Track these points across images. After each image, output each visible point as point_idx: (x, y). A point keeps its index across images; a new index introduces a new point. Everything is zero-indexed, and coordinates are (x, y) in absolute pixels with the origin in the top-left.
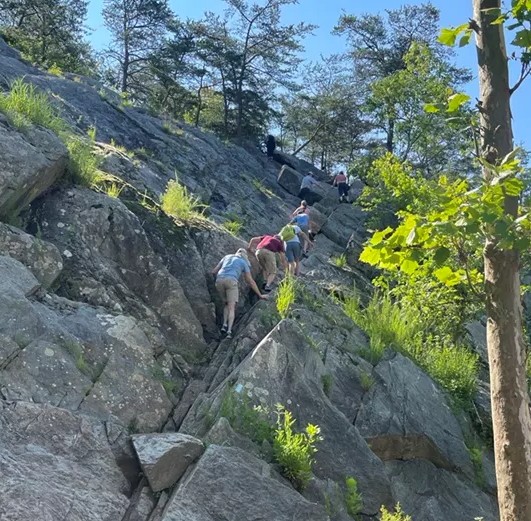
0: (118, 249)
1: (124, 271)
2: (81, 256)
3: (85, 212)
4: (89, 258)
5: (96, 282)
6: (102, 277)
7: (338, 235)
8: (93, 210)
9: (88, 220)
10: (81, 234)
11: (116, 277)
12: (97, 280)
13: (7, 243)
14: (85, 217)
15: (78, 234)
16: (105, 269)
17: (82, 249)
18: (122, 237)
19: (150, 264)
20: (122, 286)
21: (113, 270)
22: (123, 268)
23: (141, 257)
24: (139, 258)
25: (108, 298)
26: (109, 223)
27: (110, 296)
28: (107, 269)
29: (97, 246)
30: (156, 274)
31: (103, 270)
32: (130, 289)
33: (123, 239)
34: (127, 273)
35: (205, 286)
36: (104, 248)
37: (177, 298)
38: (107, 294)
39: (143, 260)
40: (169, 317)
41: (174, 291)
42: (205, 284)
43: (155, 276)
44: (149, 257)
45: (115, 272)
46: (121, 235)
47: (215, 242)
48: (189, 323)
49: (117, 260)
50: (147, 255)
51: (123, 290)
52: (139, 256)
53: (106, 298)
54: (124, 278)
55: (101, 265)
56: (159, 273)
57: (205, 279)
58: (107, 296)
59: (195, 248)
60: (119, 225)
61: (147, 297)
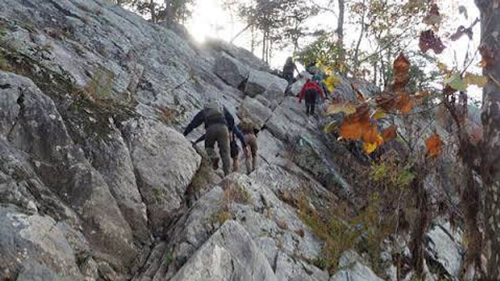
0: (31, 139)
1: (38, 164)
5: (5, 176)
6: (11, 170)
7: (284, 132)
11: (29, 170)
12: (7, 173)
18: (34, 124)
19: (69, 156)
20: (37, 182)
21: (25, 162)
22: (36, 160)
23: (58, 147)
24: (55, 149)
25: (20, 195)
26: (19, 107)
27: (22, 193)
28: (17, 161)
29: (4, 133)
30: (77, 168)
31: (13, 162)
32: (46, 185)
33: (36, 125)
34: (42, 166)
35: (135, 183)
36: (13, 137)
37: (101, 196)
38: (19, 190)
39: (60, 151)
40: (93, 218)
41: (98, 188)
42: (134, 181)
43: (76, 170)
44: (67, 147)
45: (28, 164)
46: (34, 121)
47: (145, 132)
48: (116, 225)
49: (30, 151)
50: (65, 145)
51: (37, 187)
52: (56, 146)
53: (18, 195)
54: (39, 172)
55: (10, 156)
56: (80, 167)
57: (133, 175)
58: (19, 193)
59: (121, 138)
60: (31, 110)
61: (66, 195)
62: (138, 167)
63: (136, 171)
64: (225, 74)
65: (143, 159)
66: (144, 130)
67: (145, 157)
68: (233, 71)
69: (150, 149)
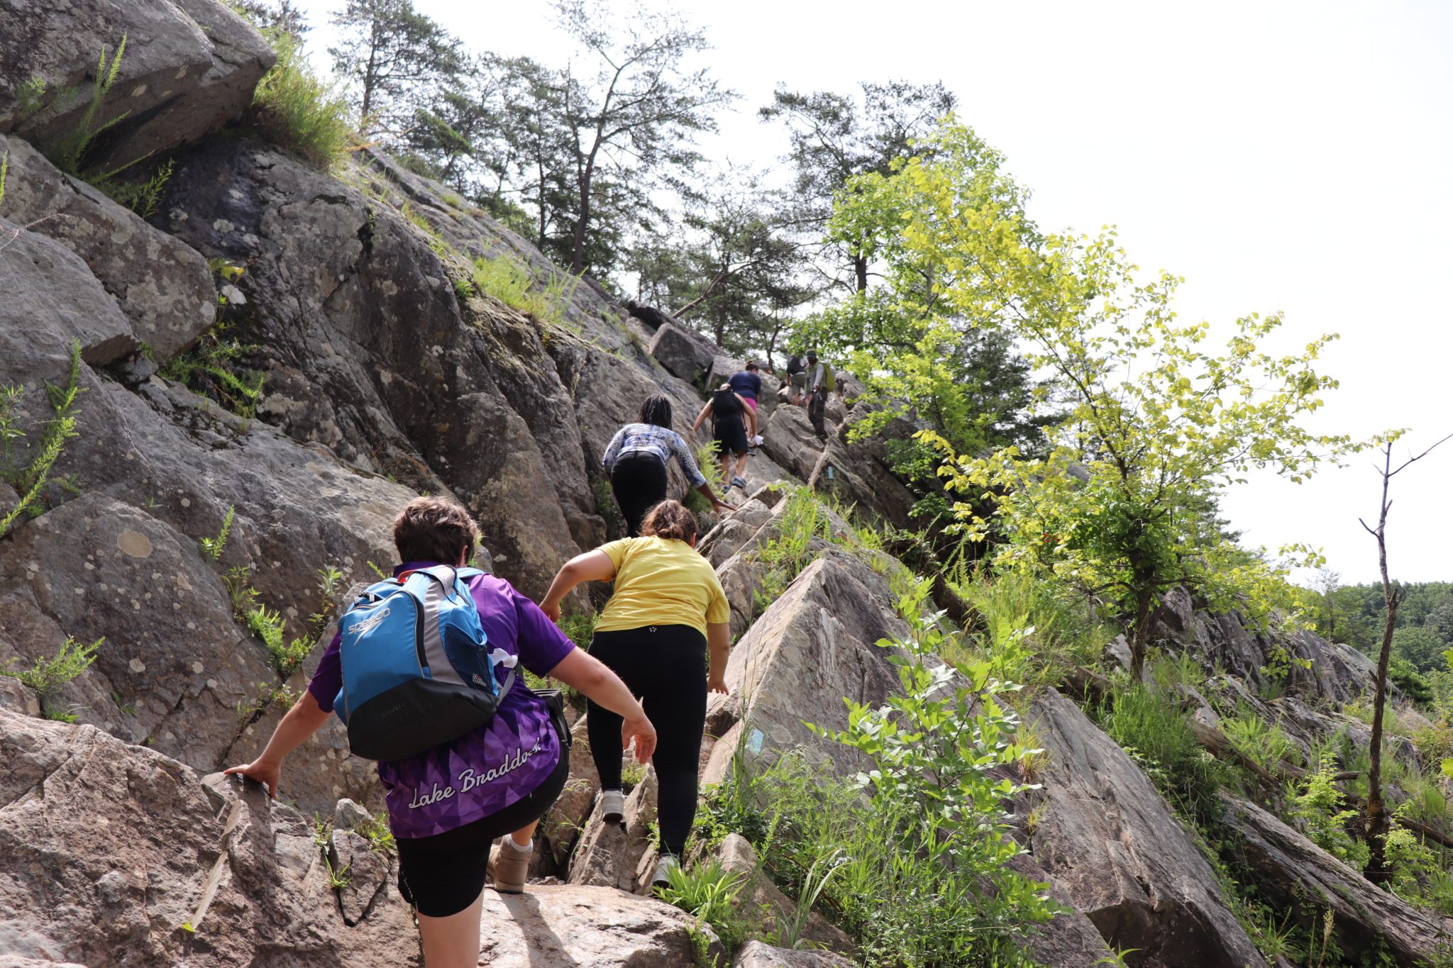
0: (376, 319)
1: (386, 377)
2: (272, 312)
3: (299, 207)
4: (295, 322)
5: (308, 385)
6: (324, 377)
8: (323, 205)
9: (303, 227)
10: (278, 258)
11: (365, 387)
12: (313, 379)
13: (52, 215)
14: (294, 218)
15: (270, 256)
16: (334, 360)
17: (278, 294)
18: (389, 288)
19: (460, 372)
20: (378, 413)
21: (358, 367)
22: (384, 368)
23: (437, 349)
24: (430, 350)
25: (339, 436)
26: (360, 246)
27: (343, 430)
28: (340, 359)
29: (318, 295)
30: (474, 402)
31: (328, 360)
32: (399, 428)
33: (394, 292)
34: (395, 382)
35: (583, 470)
36: (337, 307)
37: (527, 474)
38: (337, 423)
39: (441, 356)
40: (501, 526)
41: (520, 455)
42: (582, 464)
43: (471, 406)
44: (455, 352)
45: (363, 373)
46: (389, 283)
47: (601, 375)
48: (555, 549)
49: (373, 346)
50: (452, 347)
51: (381, 426)
52: (431, 346)
53: (334, 435)
54: (386, 396)
55: (326, 347)
56: (482, 400)
57: (580, 451)
58: (337, 430)
59: (555, 375)
60: (385, 256)
61: (443, 459)
62: (590, 438)
63: (586, 445)
64: (670, 359)
65: (597, 426)
66: (599, 370)
67: (602, 422)
68: (686, 355)
69: (611, 409)
